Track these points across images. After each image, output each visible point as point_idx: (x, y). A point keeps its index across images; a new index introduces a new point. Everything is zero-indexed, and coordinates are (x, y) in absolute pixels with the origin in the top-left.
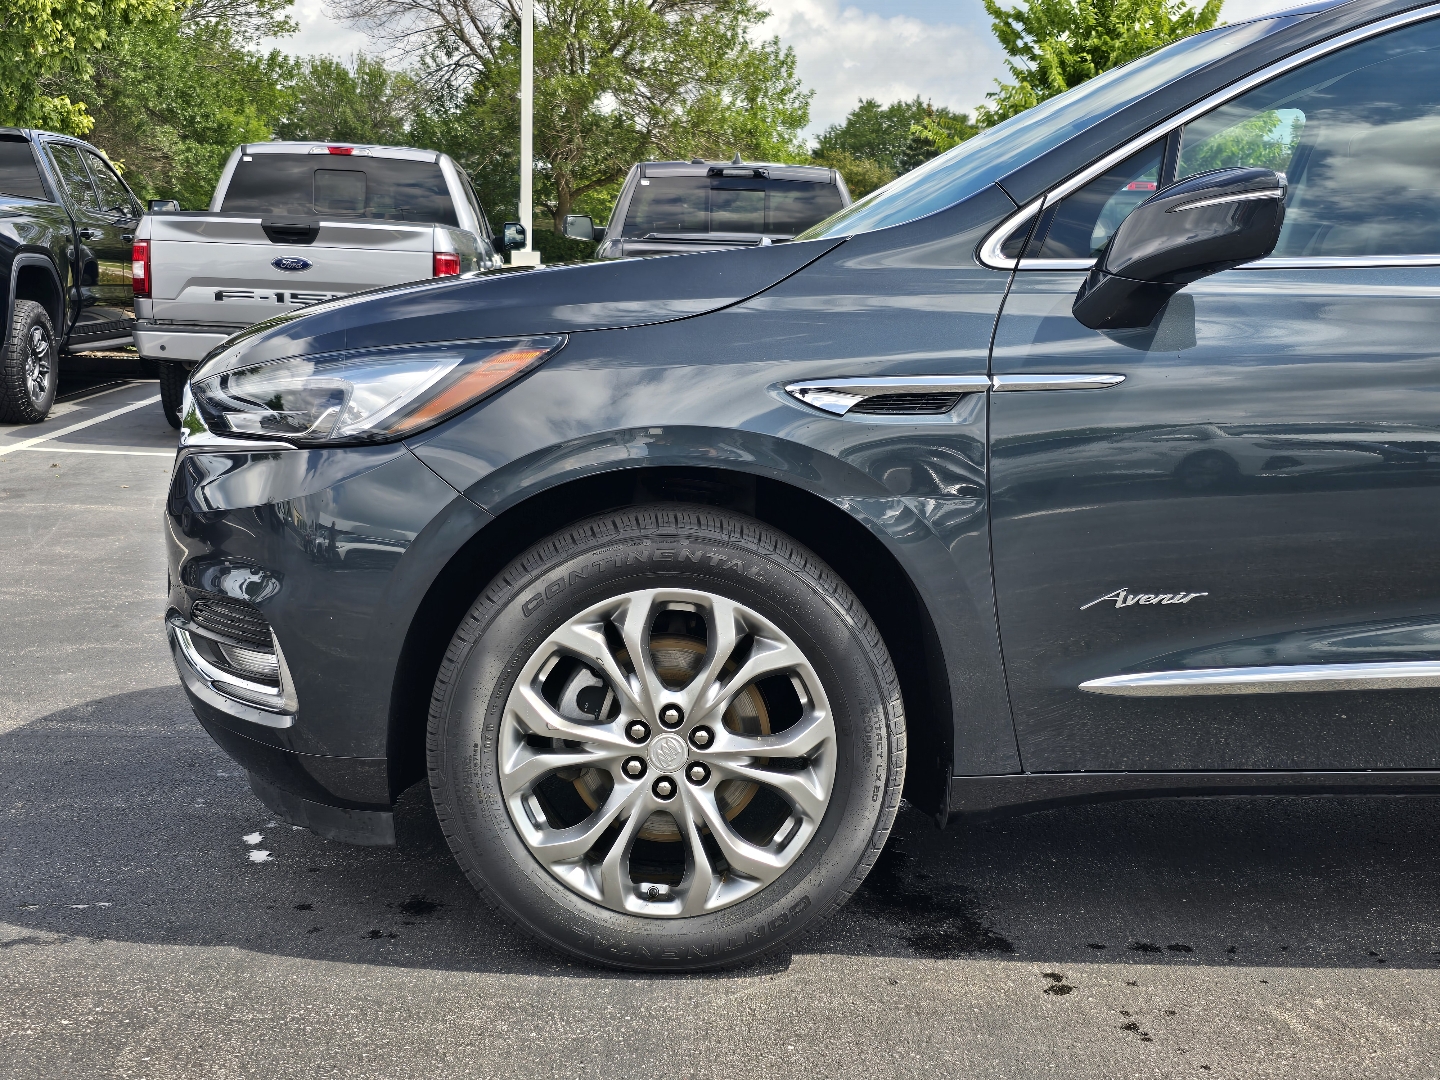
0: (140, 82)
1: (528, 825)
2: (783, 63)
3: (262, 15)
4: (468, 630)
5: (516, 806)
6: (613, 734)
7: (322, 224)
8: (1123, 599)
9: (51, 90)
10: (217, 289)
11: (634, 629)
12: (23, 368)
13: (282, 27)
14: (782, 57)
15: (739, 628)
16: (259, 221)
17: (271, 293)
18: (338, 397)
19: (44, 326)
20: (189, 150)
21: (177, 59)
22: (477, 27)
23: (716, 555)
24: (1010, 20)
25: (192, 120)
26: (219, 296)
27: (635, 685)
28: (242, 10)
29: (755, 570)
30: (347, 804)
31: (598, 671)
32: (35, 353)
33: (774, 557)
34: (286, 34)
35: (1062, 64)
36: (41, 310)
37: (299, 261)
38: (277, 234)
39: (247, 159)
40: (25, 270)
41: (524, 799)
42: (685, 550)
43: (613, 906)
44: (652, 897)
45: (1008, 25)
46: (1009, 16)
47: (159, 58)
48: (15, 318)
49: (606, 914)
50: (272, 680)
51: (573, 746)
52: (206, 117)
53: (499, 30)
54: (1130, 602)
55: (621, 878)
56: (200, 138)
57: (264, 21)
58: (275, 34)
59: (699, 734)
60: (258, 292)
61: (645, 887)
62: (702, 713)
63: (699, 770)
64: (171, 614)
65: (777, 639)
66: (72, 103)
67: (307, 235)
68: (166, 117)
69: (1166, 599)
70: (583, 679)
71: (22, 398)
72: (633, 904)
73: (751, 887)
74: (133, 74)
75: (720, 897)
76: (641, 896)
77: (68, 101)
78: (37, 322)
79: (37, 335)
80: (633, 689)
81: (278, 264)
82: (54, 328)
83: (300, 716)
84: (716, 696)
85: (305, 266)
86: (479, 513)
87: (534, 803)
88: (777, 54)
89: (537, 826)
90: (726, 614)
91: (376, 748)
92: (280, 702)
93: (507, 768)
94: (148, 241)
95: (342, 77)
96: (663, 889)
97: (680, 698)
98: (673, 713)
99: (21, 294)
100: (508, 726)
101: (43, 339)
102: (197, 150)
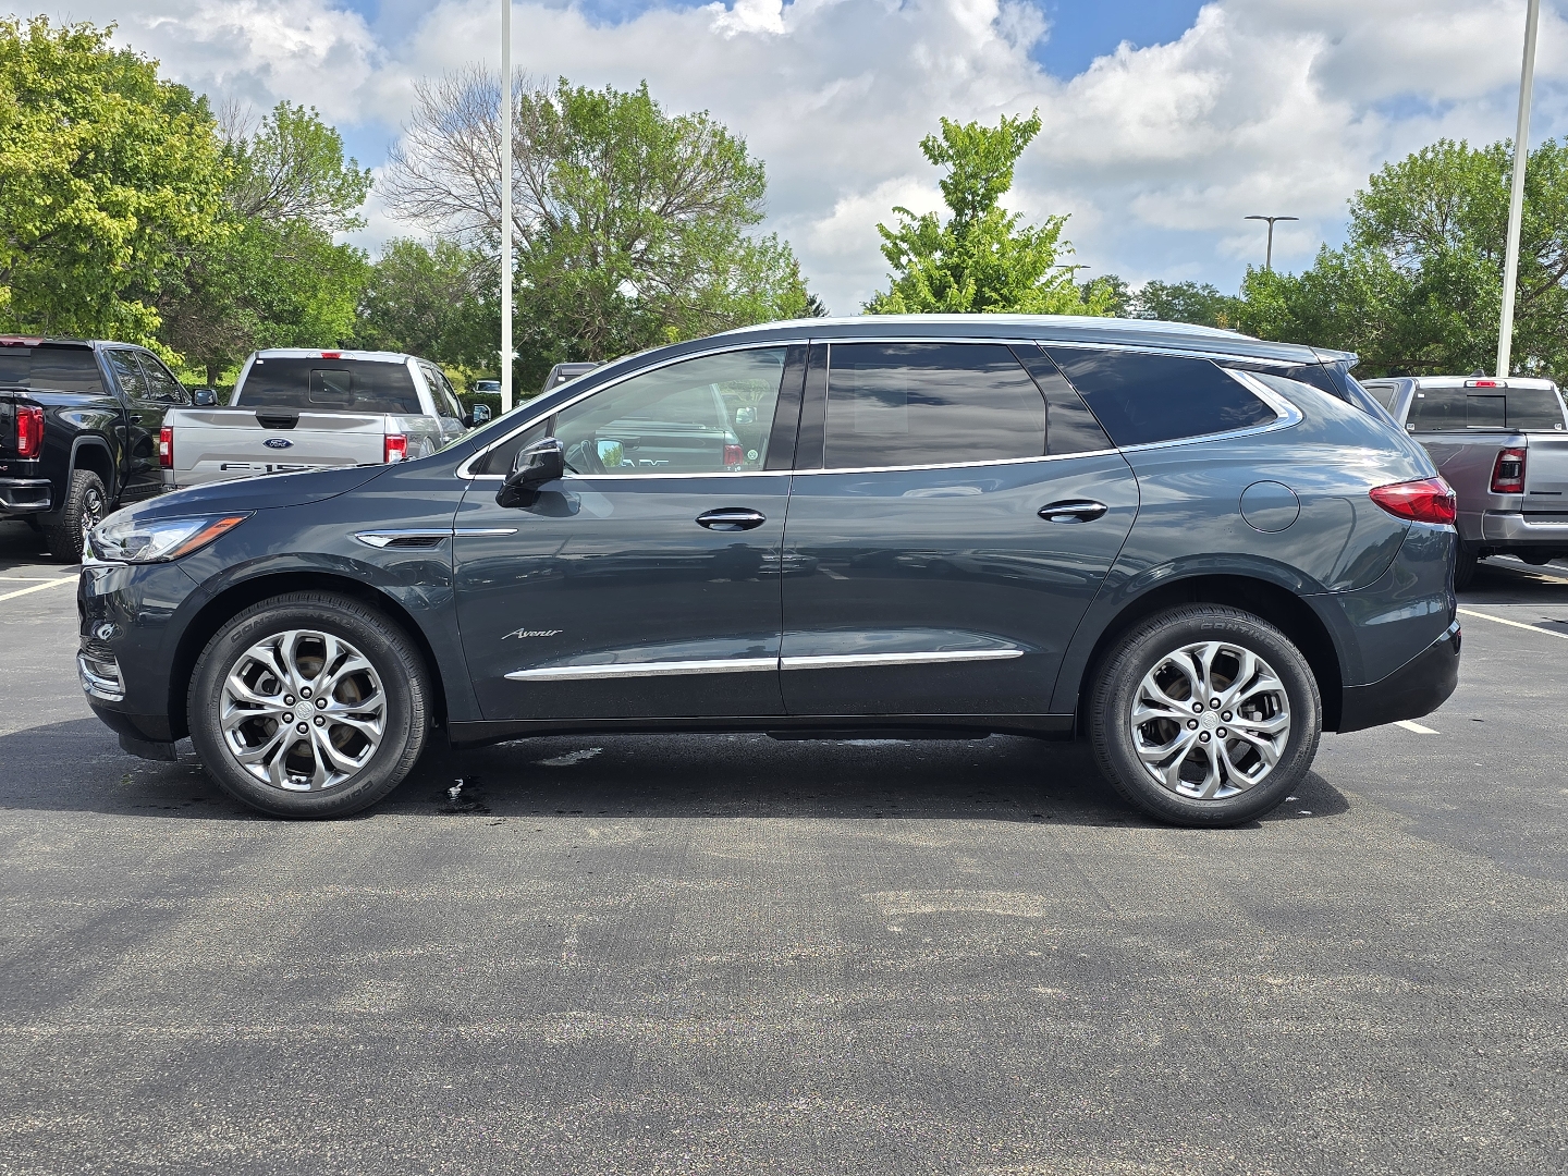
0: (224, 273)
1: (235, 745)
2: (781, 255)
3: (334, 213)
4: (208, 649)
5: (229, 735)
6: (278, 701)
7: (301, 414)
8: (521, 634)
9: (126, 296)
10: (223, 462)
11: (286, 650)
12: (79, 521)
13: (353, 223)
14: (780, 249)
15: (339, 650)
16: (255, 413)
17: (263, 465)
18: (148, 540)
19: (97, 489)
20: (267, 330)
21: (257, 254)
22: (518, 226)
23: (326, 615)
24: (898, 241)
25: (269, 305)
26: (224, 467)
27: (288, 677)
28: (318, 208)
29: (345, 621)
30: (153, 740)
31: (271, 672)
32: (90, 510)
33: (355, 616)
34: (356, 229)
35: (930, 278)
36: (95, 477)
37: (284, 441)
38: (267, 422)
39: (259, 362)
40: (81, 448)
41: (234, 733)
42: (310, 612)
43: (275, 784)
44: (299, 782)
45: (895, 244)
46: (896, 238)
47: (241, 253)
48: (74, 484)
49: (272, 789)
50: (115, 679)
51: (260, 706)
52: (283, 301)
53: (537, 227)
54: (525, 635)
55: (281, 771)
56: (278, 319)
57: (337, 218)
58: (347, 228)
59: (319, 701)
60: (253, 464)
61: (294, 778)
62: (321, 691)
63: (320, 720)
64: (80, 652)
65: (359, 656)
66: (145, 307)
67: (290, 423)
68: (248, 302)
69: (542, 634)
70: (265, 676)
71: (77, 543)
72: (285, 784)
73: (346, 776)
74: (217, 267)
75: (329, 781)
76: (291, 781)
77: (141, 305)
78: (92, 486)
79: (93, 495)
80: (287, 680)
81: (268, 443)
82: (106, 490)
83: (127, 695)
84: (329, 682)
85: (288, 445)
86: (207, 595)
87: (240, 735)
88: (775, 247)
89: (240, 746)
90: (332, 644)
91: (164, 711)
92: (117, 689)
93: (224, 716)
94: (172, 428)
95: (421, 256)
96: (303, 779)
97: (311, 684)
98: (307, 691)
99: (79, 465)
100: (225, 695)
101: (97, 499)
102: (274, 329)
